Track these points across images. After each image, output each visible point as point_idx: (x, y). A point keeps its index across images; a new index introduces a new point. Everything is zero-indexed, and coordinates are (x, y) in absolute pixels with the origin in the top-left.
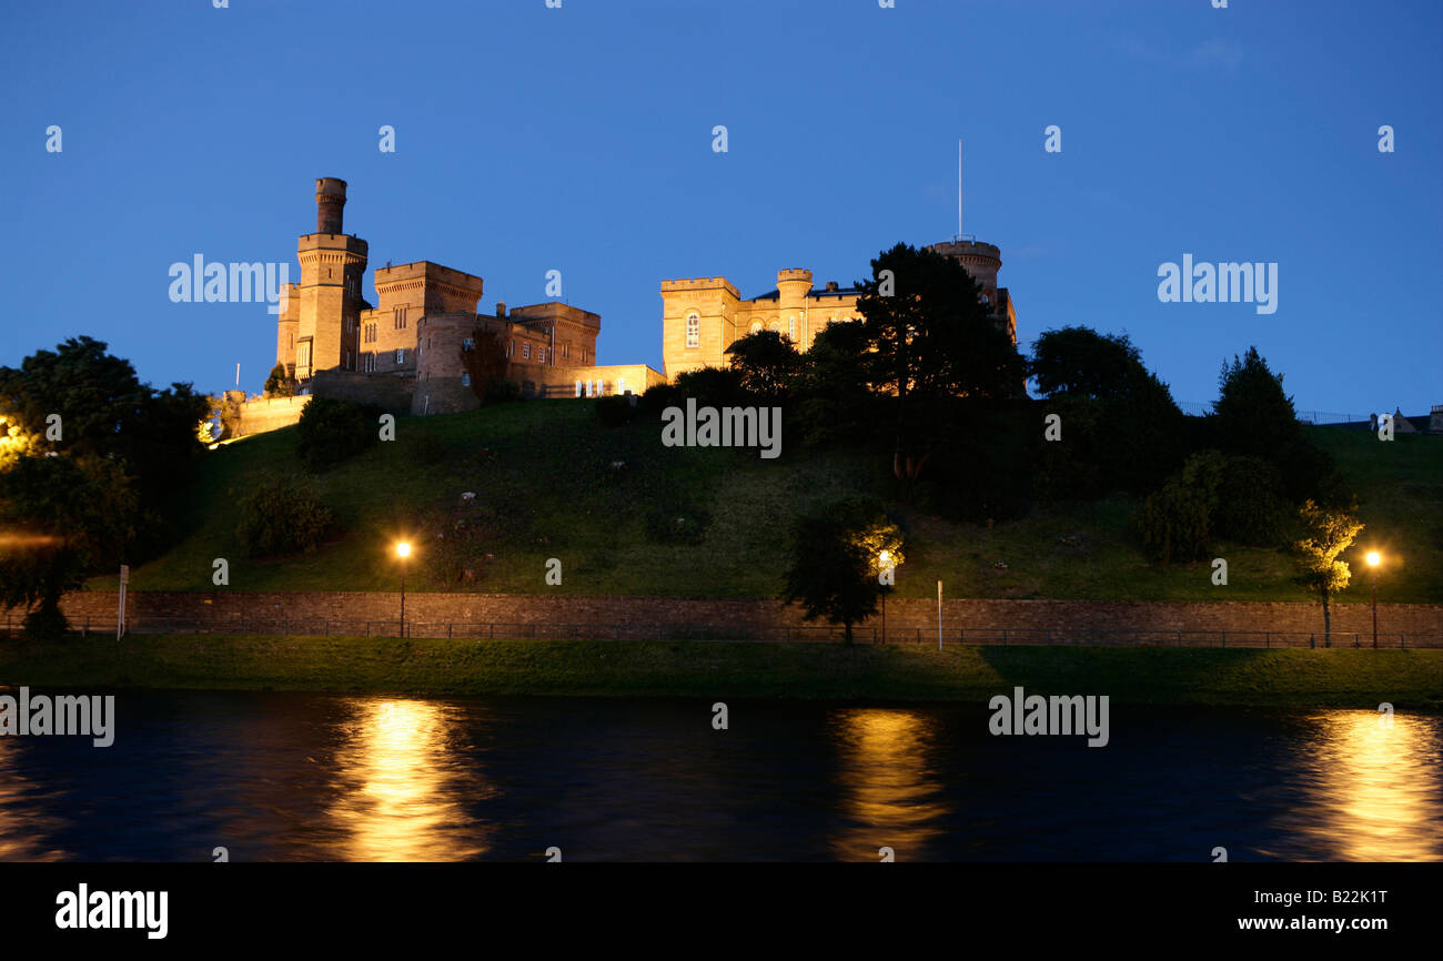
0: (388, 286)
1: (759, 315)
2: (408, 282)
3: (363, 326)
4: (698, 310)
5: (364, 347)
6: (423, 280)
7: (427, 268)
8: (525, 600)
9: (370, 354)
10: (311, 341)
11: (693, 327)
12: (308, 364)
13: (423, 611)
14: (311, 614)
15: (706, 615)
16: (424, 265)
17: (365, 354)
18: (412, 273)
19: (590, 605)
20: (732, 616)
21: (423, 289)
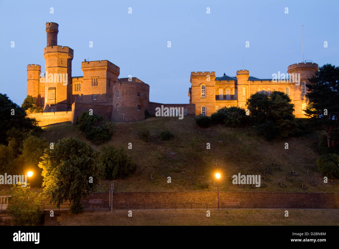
0: (88, 69)
1: (222, 86)
2: (99, 68)
3: (73, 84)
4: (205, 83)
5: (74, 93)
6: (106, 68)
7: (108, 63)
8: (238, 194)
9: (78, 95)
10: (55, 89)
11: (203, 90)
12: (54, 99)
13: (200, 199)
14: (155, 201)
15: (303, 199)
16: (107, 61)
17: (75, 95)
18: (100, 65)
19: (261, 196)
20: (312, 200)
21: (105, 71)
